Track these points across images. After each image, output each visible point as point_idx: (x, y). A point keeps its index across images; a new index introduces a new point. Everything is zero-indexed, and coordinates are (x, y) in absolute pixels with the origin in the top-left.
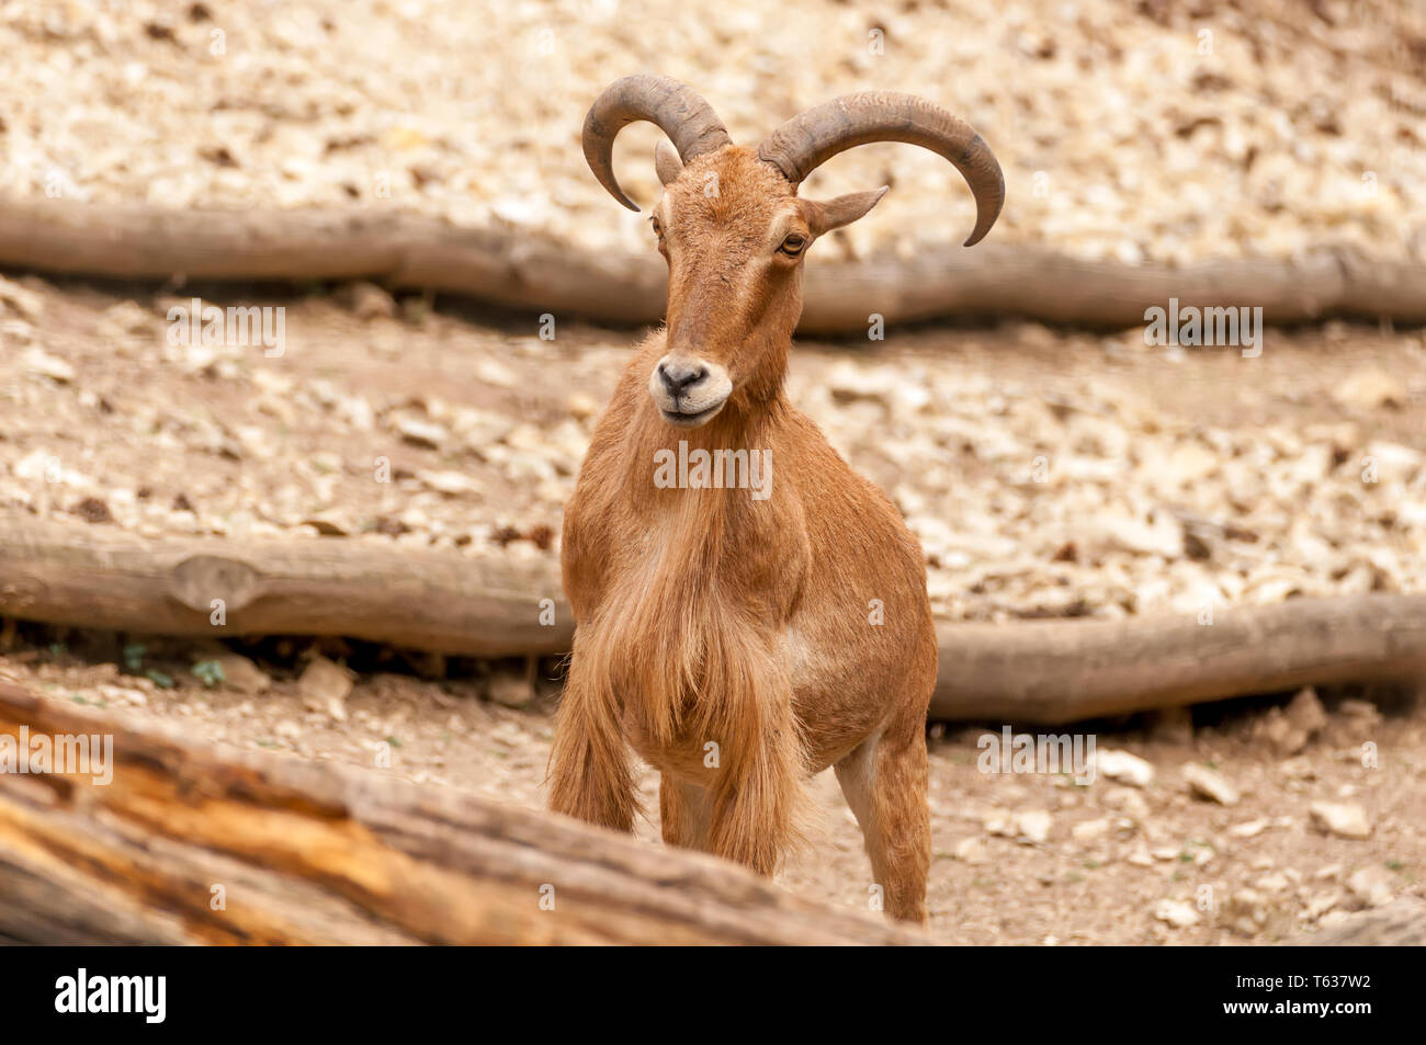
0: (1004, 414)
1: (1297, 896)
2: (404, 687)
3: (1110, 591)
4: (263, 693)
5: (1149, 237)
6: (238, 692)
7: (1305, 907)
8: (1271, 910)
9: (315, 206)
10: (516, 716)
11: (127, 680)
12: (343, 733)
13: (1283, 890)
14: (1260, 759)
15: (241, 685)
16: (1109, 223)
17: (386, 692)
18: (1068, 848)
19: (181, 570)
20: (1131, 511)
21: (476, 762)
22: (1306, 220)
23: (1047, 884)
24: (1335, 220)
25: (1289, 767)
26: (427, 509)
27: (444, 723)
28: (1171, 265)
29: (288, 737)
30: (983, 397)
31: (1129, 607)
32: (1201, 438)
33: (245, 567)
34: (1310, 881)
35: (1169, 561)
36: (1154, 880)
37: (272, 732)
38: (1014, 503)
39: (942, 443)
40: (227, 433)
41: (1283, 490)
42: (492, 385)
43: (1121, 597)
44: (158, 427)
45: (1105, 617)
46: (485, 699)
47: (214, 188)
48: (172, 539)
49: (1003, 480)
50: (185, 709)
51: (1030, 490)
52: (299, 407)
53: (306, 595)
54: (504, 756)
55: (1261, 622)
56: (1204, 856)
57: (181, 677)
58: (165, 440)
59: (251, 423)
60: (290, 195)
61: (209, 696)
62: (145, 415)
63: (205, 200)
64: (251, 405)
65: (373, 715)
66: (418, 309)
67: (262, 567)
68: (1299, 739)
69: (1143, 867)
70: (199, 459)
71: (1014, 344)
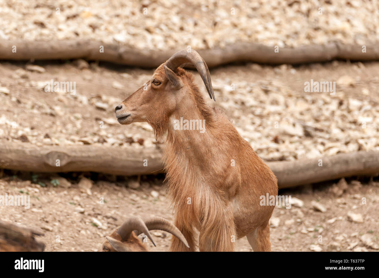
0: (251, 92)
1: (347, 242)
2: (106, 185)
3: (290, 153)
4: (69, 188)
5: (285, 39)
6: (62, 187)
7: (349, 245)
8: (341, 248)
9: (67, 39)
10: (135, 192)
11: (33, 185)
12: (91, 199)
13: (343, 240)
14: (331, 198)
15: (63, 185)
16: (274, 35)
17: (101, 186)
18: (285, 228)
19: (48, 155)
20: (289, 123)
21: (127, 206)
22: (326, 33)
23: (280, 240)
24: (334, 33)
25: (339, 201)
26: (106, 130)
27: (117, 195)
28: (292, 47)
29: (77, 201)
30: (245, 87)
31: (295, 157)
32: (303, 98)
33: (65, 154)
34: (350, 237)
35: (300, 137)
36: (308, 238)
37: (72, 199)
38: (258, 121)
39: (236, 103)
40: (51, 108)
41: (327, 114)
42: (116, 89)
43: (293, 154)
44: (33, 107)
45: (290, 160)
46: (127, 187)
47: (41, 35)
48: (45, 147)
49: (253, 113)
50: (49, 193)
51: (261, 116)
52: (68, 99)
53: (81, 161)
54: (134, 204)
55: (331, 161)
56: (321, 230)
57: (47, 184)
58: (35, 111)
59: (56, 105)
60: (61, 36)
61: (55, 189)
62: (29, 104)
63: (39, 38)
64: (55, 99)
65: (98, 193)
66: (95, 66)
67: (69, 154)
68: (341, 192)
69: (304, 234)
70: (44, 116)
71: (250, 70)
